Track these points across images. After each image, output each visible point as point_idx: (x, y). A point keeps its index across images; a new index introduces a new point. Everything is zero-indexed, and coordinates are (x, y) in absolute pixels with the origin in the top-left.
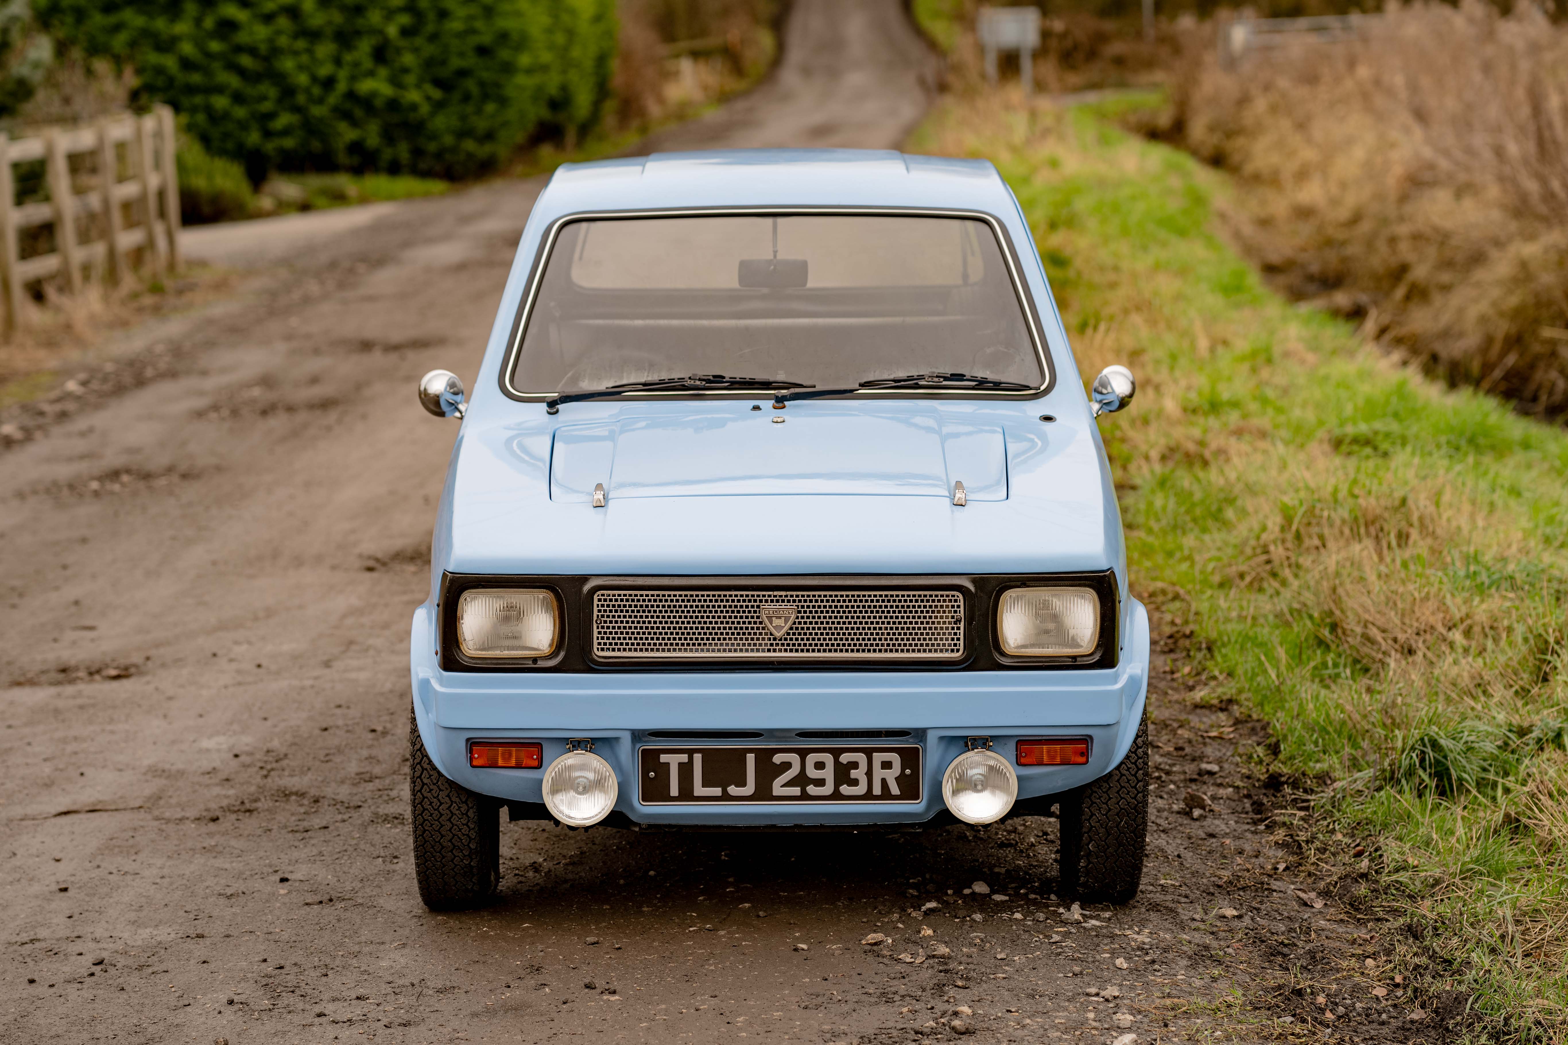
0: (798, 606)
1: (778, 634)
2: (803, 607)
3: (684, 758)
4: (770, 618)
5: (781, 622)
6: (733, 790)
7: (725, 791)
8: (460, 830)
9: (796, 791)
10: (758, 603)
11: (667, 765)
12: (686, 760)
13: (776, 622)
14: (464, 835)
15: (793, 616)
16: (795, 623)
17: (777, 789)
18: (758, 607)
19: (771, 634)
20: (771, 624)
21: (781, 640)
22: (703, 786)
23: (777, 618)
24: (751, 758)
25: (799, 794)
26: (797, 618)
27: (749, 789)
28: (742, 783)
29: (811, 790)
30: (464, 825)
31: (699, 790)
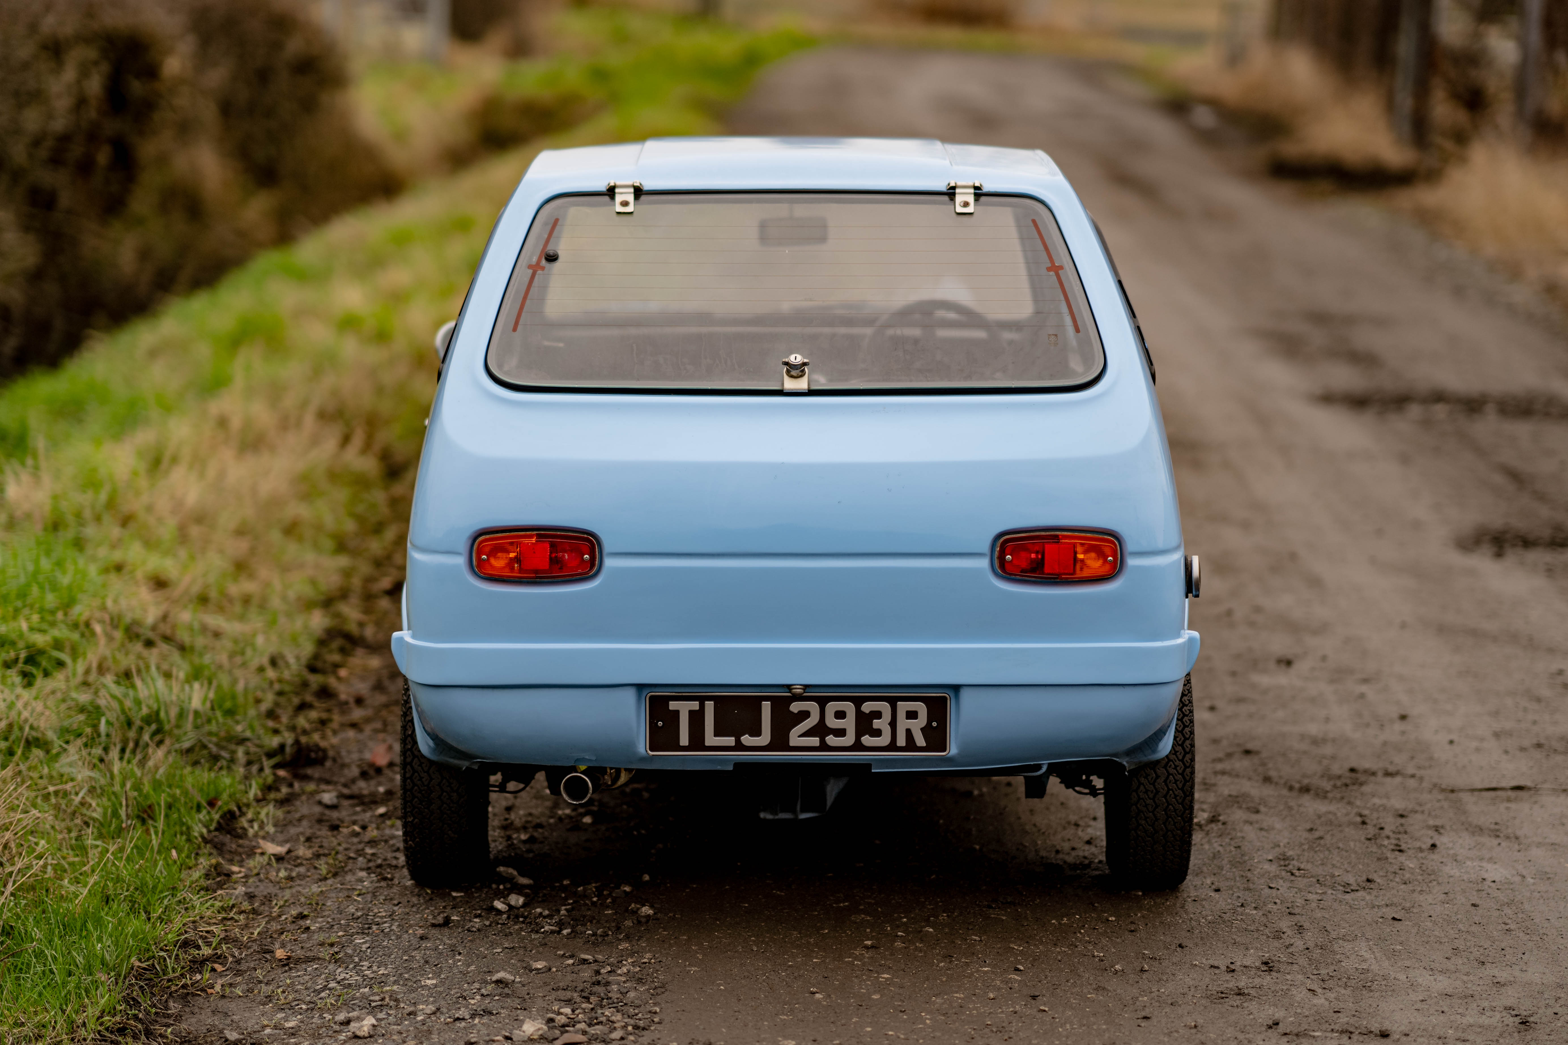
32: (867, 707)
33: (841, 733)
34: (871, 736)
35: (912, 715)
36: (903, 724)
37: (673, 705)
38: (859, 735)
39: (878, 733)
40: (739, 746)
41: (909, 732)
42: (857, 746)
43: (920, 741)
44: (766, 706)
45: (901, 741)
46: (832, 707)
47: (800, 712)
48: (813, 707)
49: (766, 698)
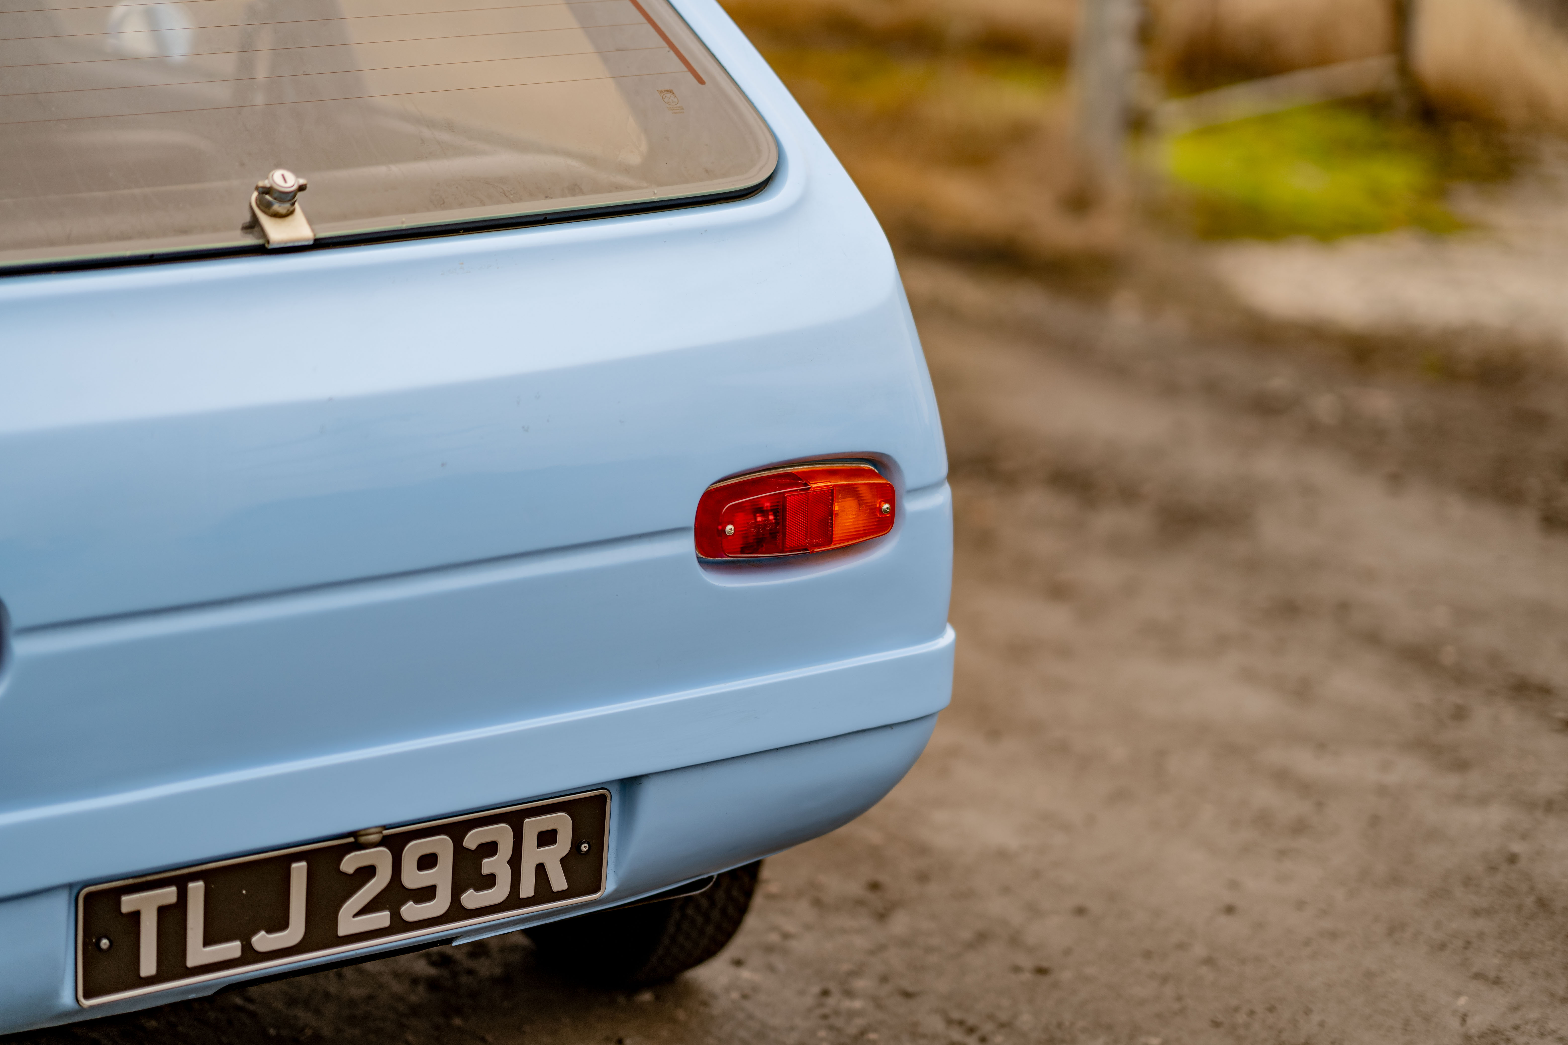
32: (473, 839)
33: (427, 893)
34: (476, 890)
35: (547, 838)
36: (532, 855)
37: (128, 902)
38: (457, 891)
39: (490, 881)
40: (250, 955)
41: (541, 869)
42: (456, 912)
43: (558, 881)
44: (299, 869)
45: (527, 889)
46: (413, 850)
47: (359, 870)
48: (382, 857)
49: (297, 857)
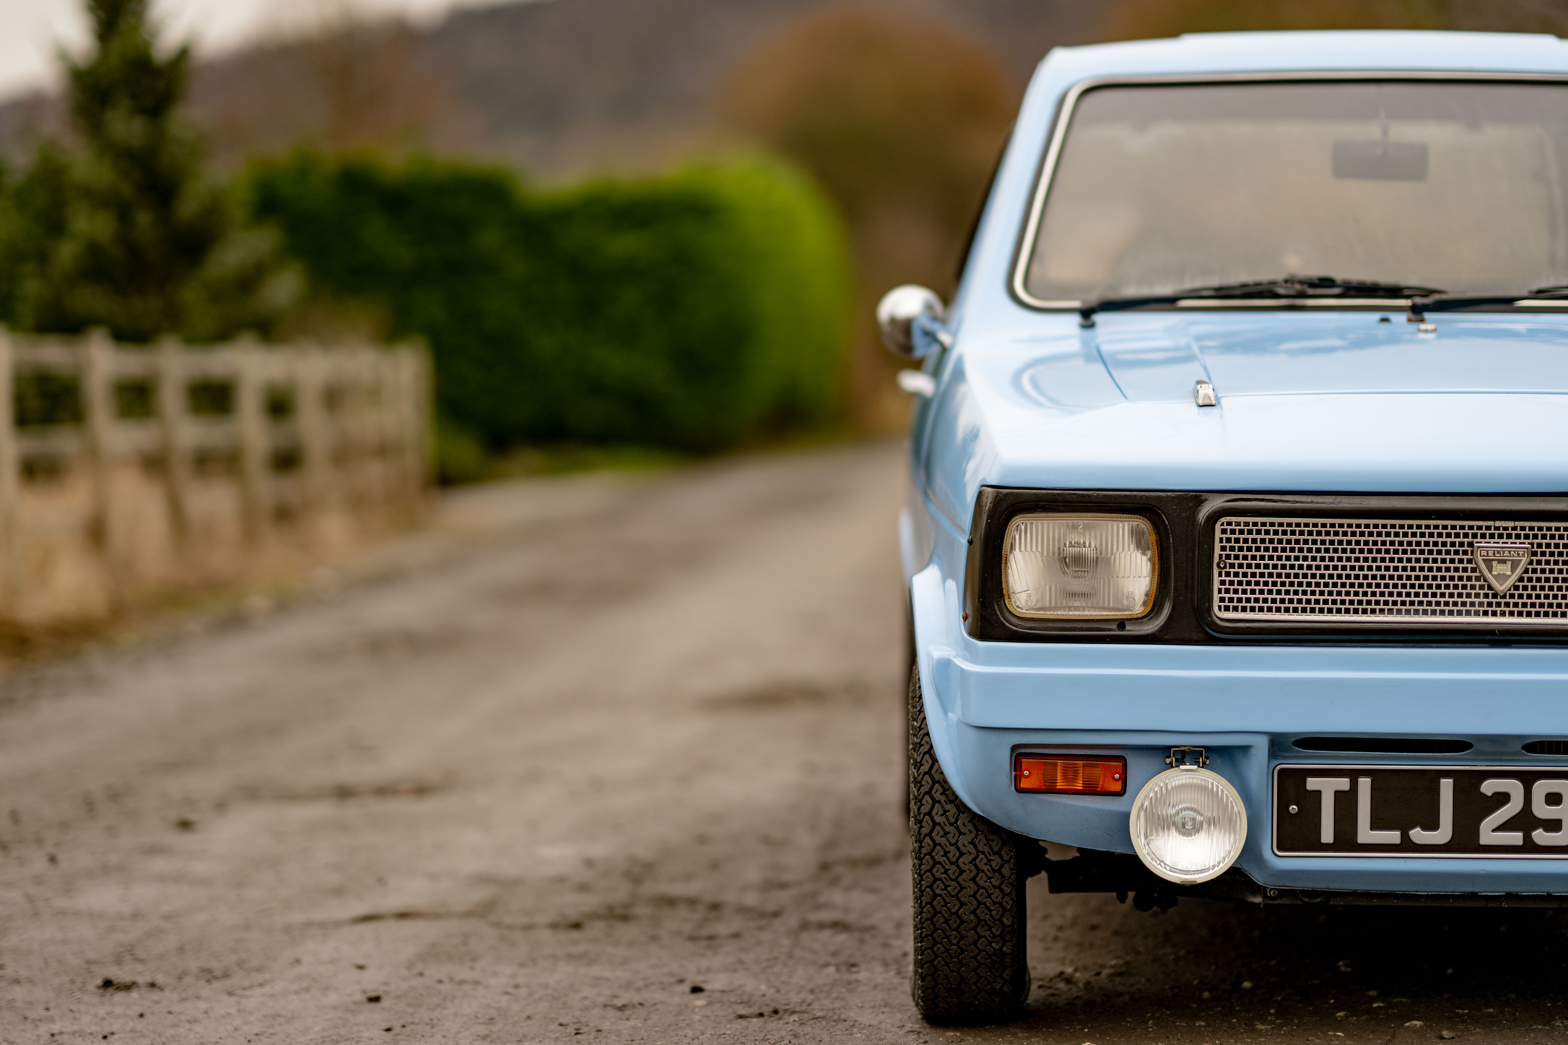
0: (1532, 544)
1: (1500, 588)
2: (1540, 546)
3: (1344, 784)
4: (1488, 563)
5: (1506, 569)
6: (1418, 835)
7: (1405, 836)
8: (990, 895)
9: (1516, 838)
10: (1470, 539)
11: (1319, 793)
12: (1347, 787)
13: (1498, 569)
14: (995, 903)
15: (1525, 560)
16: (1526, 571)
17: (1487, 834)
18: (1471, 544)
19: (1490, 588)
20: (1490, 571)
21: (1504, 597)
22: (1372, 829)
23: (1500, 562)
24: (1447, 786)
25: (1520, 842)
26: (1531, 563)
27: (1443, 834)
28: (1433, 824)
29: (1540, 836)
30: (995, 887)
31: (1365, 834)
